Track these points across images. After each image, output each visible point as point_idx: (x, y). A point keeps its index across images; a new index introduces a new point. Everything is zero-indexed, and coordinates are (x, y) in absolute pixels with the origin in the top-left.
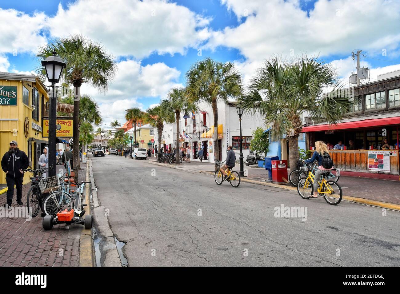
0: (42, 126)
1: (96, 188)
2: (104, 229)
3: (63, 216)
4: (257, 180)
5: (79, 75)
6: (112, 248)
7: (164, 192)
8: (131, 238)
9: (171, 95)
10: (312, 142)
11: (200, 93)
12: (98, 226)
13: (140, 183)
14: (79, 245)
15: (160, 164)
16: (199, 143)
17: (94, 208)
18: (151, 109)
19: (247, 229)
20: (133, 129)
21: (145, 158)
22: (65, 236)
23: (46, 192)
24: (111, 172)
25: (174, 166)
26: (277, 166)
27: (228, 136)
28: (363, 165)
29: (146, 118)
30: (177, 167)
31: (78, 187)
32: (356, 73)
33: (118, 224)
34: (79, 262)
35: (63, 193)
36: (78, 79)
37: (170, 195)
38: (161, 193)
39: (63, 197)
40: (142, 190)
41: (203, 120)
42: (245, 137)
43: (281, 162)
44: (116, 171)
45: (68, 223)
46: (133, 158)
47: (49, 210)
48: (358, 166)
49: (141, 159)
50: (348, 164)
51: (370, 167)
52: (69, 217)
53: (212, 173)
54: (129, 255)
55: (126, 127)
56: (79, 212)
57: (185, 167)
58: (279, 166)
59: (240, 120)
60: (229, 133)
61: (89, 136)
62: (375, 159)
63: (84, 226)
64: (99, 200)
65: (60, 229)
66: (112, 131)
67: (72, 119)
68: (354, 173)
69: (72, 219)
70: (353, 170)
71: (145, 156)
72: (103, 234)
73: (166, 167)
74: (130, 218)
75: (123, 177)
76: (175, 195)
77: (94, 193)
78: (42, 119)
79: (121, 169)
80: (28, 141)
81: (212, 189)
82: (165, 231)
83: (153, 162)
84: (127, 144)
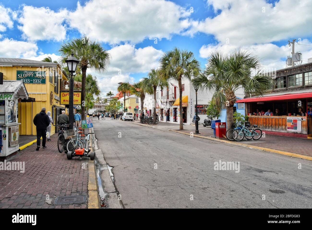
0: (60, 97)
1: (97, 140)
2: (101, 161)
3: (78, 152)
4: (206, 136)
5: (85, 63)
6: (106, 169)
7: (141, 142)
8: (116, 165)
9: (150, 74)
10: (250, 110)
11: (170, 73)
12: (98, 159)
13: (126, 137)
14: (88, 167)
15: (142, 124)
16: (171, 109)
17: (95, 150)
18: (136, 84)
19: (184, 162)
20: (123, 98)
21: (132, 120)
22: (79, 163)
23: (67, 138)
24: (106, 129)
25: (152, 126)
26: (219, 127)
27: (191, 104)
28: (284, 127)
29: (132, 91)
30: (154, 127)
31: (86, 136)
32: (291, 57)
33: (110, 159)
34: (88, 173)
35: (77, 139)
36: (85, 65)
37: (144, 144)
38: (139, 143)
39: (77, 142)
40: (126, 141)
41: (174, 92)
42: (205, 105)
43: (222, 124)
44: (110, 128)
45: (81, 156)
46: (123, 120)
47: (70, 149)
48: (280, 127)
49: (129, 121)
50: (273, 126)
51: (288, 128)
52: (81, 152)
53: (177, 131)
54: (114, 172)
55: (118, 96)
56: (87, 150)
57: (159, 127)
58: (220, 126)
59: (197, 94)
60: (192, 102)
61: (91, 103)
62: (291, 123)
63: (90, 158)
64: (98, 146)
65: (76, 159)
66: (108, 99)
67: (80, 92)
68: (277, 133)
69: (83, 154)
70: (277, 131)
71: (132, 118)
72: (101, 163)
73: (146, 126)
74: (117, 156)
75: (114, 133)
76: (147, 144)
77: (95, 143)
78: (60, 92)
79: (114, 128)
80: (52, 108)
81: (173, 141)
82: (137, 162)
83: (137, 123)
84: (118, 109)
